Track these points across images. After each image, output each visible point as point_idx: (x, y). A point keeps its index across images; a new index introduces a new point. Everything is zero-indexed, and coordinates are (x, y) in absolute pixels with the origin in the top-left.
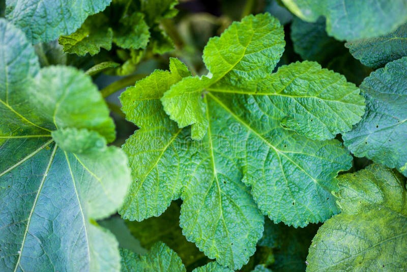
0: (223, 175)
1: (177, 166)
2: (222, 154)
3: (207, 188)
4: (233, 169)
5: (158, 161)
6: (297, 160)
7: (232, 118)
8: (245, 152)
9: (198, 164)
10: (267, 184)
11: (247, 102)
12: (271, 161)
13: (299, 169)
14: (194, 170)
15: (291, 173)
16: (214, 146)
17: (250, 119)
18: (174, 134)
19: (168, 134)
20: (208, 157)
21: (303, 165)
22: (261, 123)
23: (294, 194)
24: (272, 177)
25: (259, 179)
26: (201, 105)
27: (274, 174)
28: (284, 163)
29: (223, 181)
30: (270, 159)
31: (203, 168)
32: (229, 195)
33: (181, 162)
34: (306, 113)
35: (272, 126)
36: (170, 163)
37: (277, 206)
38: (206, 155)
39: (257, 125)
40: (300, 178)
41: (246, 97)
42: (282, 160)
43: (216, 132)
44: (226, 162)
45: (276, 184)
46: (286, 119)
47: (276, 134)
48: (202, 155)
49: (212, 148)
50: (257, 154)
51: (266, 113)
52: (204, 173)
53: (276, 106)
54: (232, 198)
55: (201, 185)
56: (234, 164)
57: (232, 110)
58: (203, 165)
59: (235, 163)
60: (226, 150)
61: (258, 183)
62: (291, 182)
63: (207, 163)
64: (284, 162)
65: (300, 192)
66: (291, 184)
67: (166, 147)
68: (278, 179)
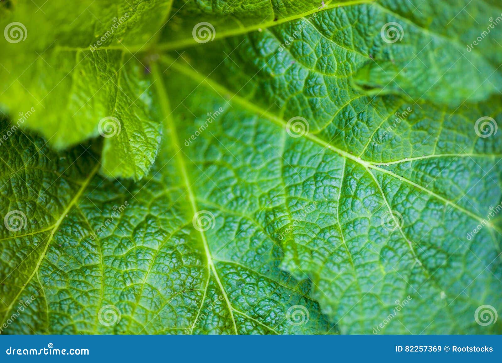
0: (233, 266)
1: (95, 266)
2: (222, 210)
3: (192, 310)
4: (259, 243)
5: (38, 264)
6: (427, 176)
7: (234, 106)
8: (283, 188)
9: (156, 247)
10: (357, 263)
11: (258, 52)
12: (355, 196)
13: (438, 203)
14: (147, 267)
15: (418, 216)
16: (197, 191)
17: (279, 99)
18: (79, 182)
19: (58, 183)
20: (185, 223)
21: (447, 188)
22: (306, 99)
23: (437, 276)
24: (367, 241)
25: (331, 254)
26: (137, 86)
27: (370, 230)
28: (392, 194)
29: (234, 279)
30: (353, 194)
31: (171, 256)
32: (259, 316)
33: (106, 253)
34: (420, 36)
35: (338, 102)
36: (77, 261)
37: (396, 319)
38: (174, 221)
39: (300, 109)
40: (445, 227)
41: (254, 37)
42: (384, 188)
43: (196, 155)
44: (235, 227)
45: (382, 259)
46: (368, 66)
47: (355, 120)
48: (164, 222)
49: (192, 198)
50: (314, 187)
51: (313, 70)
52: (176, 270)
53: (335, 39)
54: (268, 324)
55: (175, 305)
56: (256, 228)
57: (230, 88)
58: (171, 248)
59: (260, 225)
60: (231, 196)
61: (330, 265)
62: (424, 243)
63: (182, 241)
64: (392, 191)
65: (454, 264)
66: (424, 248)
67: (59, 221)
68: (384, 243)
